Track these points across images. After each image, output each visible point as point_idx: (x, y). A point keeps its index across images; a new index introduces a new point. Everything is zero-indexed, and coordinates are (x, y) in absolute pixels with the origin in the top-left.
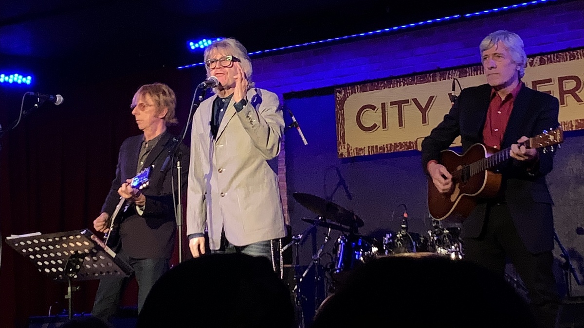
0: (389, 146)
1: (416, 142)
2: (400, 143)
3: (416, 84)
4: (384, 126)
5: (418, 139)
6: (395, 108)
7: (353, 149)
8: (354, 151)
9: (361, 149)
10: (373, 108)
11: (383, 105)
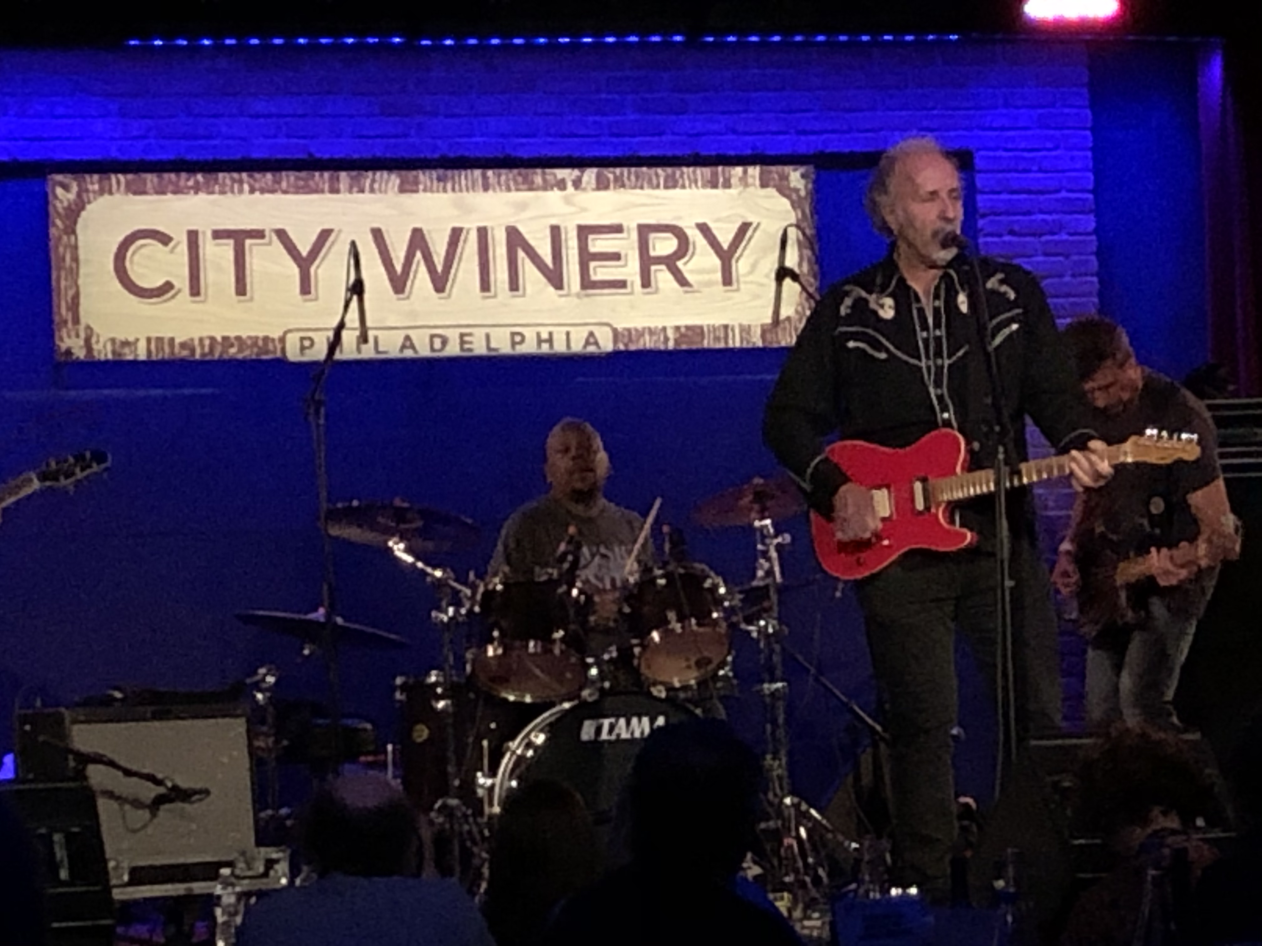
0: (207, 342)
1: (282, 340)
2: (238, 338)
3: (285, 192)
4: (195, 290)
5: (286, 333)
6: (227, 249)
7: (102, 340)
8: (105, 346)
9: (126, 344)
10: (164, 239)
11: (193, 237)
